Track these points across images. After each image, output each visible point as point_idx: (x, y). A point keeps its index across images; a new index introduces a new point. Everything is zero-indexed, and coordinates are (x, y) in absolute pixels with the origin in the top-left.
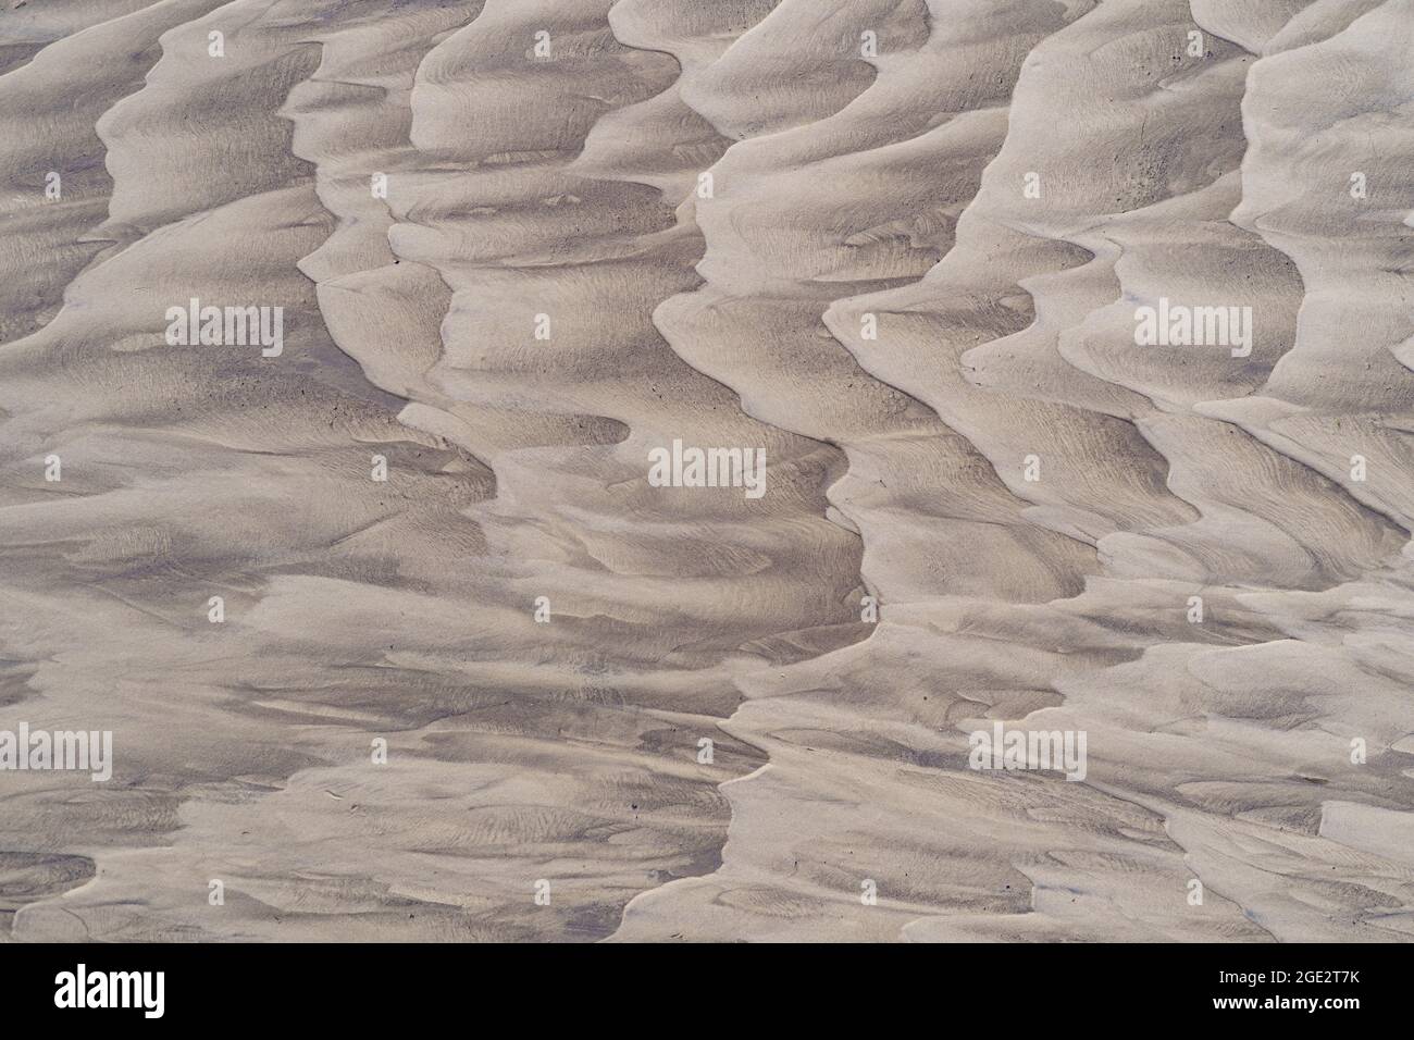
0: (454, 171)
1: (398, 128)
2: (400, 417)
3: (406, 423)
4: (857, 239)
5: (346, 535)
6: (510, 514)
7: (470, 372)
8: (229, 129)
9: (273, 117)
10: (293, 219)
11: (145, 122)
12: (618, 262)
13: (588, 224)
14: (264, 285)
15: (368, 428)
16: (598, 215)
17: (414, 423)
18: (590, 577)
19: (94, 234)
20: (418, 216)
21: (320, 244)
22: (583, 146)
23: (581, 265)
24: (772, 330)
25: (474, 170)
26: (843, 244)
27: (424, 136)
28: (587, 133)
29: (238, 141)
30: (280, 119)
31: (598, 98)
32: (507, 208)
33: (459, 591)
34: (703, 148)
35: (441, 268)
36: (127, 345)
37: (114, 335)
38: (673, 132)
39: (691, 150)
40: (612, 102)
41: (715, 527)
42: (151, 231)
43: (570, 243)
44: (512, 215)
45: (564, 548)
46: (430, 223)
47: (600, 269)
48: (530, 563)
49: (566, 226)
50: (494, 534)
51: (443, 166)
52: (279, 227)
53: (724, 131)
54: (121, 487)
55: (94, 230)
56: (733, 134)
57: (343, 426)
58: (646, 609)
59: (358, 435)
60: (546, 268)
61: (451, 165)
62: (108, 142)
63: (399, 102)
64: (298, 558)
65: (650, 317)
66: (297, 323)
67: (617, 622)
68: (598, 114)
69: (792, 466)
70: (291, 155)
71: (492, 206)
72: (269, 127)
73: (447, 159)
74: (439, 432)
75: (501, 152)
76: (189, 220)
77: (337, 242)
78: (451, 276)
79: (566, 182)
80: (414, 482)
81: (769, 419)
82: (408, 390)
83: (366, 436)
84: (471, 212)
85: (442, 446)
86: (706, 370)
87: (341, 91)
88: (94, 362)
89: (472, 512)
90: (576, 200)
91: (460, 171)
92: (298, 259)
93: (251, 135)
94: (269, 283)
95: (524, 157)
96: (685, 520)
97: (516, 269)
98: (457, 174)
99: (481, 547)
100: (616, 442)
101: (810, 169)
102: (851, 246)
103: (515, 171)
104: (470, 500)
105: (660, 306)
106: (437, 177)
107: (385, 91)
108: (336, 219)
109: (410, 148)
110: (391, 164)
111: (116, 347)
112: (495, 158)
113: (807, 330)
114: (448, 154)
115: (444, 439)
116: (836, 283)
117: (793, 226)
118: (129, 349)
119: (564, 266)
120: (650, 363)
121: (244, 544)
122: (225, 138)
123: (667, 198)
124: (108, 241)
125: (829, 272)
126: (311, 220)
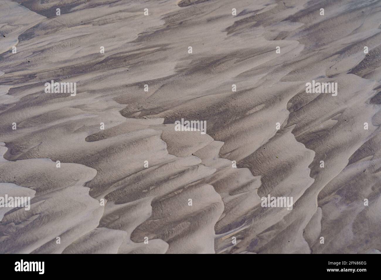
0: (191, 183)
1: (219, 187)
2: (163, 119)
3: (161, 118)
4: (35, 217)
5: (160, 89)
6: (112, 109)
7: (149, 137)
8: (273, 166)
9: (261, 175)
10: (235, 152)
11: (300, 159)
12: (118, 181)
13: (135, 186)
14: (230, 134)
15: (172, 113)
16: (134, 190)
17: (159, 119)
18: (76, 104)
19: (293, 127)
20: (194, 168)
21: (221, 150)
22: (152, 206)
23: (131, 175)
24: (52, 182)
25: (185, 186)
26: (40, 213)
27: (209, 188)
28: (153, 210)
29: (268, 165)
30: (259, 175)
31: (156, 220)
32: (167, 180)
33: (116, 88)
34: (108, 221)
35: (177, 158)
36: (261, 107)
37: (267, 107)
38: (122, 221)
39: (112, 219)
40: (150, 221)
41: (42, 128)
42: (276, 134)
43: (138, 179)
44: (164, 179)
45: (89, 107)
46: (189, 167)
47: (123, 176)
48: (98, 101)
49: (142, 183)
50: (115, 103)
51: (196, 183)
52: (237, 149)
53: (104, 229)
54: (236, 77)
55: (293, 128)
56: (100, 229)
57: (180, 111)
58: (52, 103)
59: (174, 111)
60: (143, 170)
61: (193, 184)
62: (308, 150)
63: (224, 194)
64: (171, 80)
65: (97, 170)
66: (213, 129)
67: (60, 97)
68: (153, 216)
69: (24, 151)
70: (248, 167)
71: (172, 179)
72: (261, 172)
73: (196, 185)
74: (148, 120)
75: (179, 194)
76: (267, 141)
77: (216, 152)
78: (172, 157)
79: (151, 194)
80: (148, 106)
81: (39, 160)
82: (166, 126)
83: (171, 111)
84: (178, 175)
85: (145, 117)
86: (70, 164)
87: (245, 189)
88: (267, 100)
89: (125, 106)
90: (144, 191)
91: (189, 184)
92: (225, 144)
93: (265, 168)
94: (229, 135)
95: (170, 195)
96: (53, 126)
97: (152, 166)
98: (190, 182)
99: (116, 100)
100: (88, 137)
101: (65, 230)
102: (36, 214)
103: (171, 190)
104: (127, 108)
105: (96, 174)
106: (196, 179)
107: (230, 195)
108: (221, 157)
109: (211, 183)
110: (214, 177)
111: (263, 105)
112: (180, 191)
113: (39, 186)
114: (197, 186)
115: (146, 119)
116: (36, 202)
117: (62, 212)
118: (259, 106)
119: (136, 173)
120: (90, 159)
121: (189, 77)
122: (273, 163)
123: (112, 203)
124: (287, 127)
125: (40, 204)
126: (228, 154)
